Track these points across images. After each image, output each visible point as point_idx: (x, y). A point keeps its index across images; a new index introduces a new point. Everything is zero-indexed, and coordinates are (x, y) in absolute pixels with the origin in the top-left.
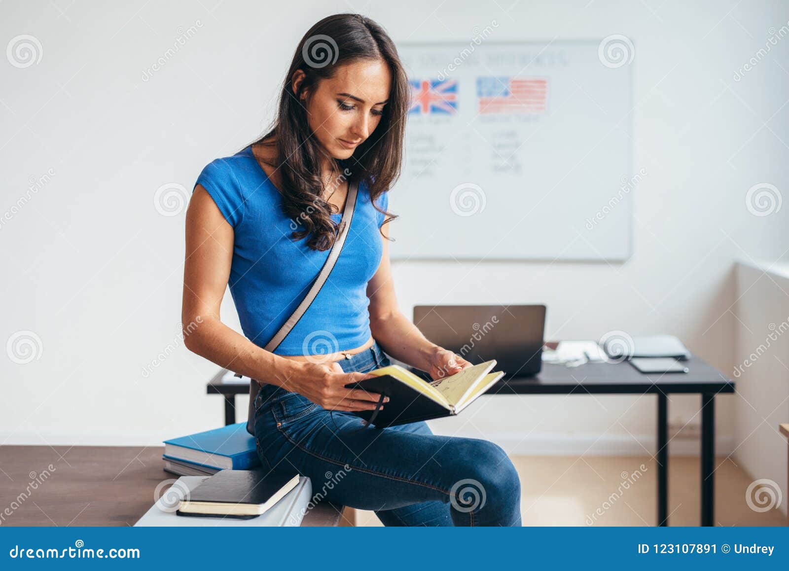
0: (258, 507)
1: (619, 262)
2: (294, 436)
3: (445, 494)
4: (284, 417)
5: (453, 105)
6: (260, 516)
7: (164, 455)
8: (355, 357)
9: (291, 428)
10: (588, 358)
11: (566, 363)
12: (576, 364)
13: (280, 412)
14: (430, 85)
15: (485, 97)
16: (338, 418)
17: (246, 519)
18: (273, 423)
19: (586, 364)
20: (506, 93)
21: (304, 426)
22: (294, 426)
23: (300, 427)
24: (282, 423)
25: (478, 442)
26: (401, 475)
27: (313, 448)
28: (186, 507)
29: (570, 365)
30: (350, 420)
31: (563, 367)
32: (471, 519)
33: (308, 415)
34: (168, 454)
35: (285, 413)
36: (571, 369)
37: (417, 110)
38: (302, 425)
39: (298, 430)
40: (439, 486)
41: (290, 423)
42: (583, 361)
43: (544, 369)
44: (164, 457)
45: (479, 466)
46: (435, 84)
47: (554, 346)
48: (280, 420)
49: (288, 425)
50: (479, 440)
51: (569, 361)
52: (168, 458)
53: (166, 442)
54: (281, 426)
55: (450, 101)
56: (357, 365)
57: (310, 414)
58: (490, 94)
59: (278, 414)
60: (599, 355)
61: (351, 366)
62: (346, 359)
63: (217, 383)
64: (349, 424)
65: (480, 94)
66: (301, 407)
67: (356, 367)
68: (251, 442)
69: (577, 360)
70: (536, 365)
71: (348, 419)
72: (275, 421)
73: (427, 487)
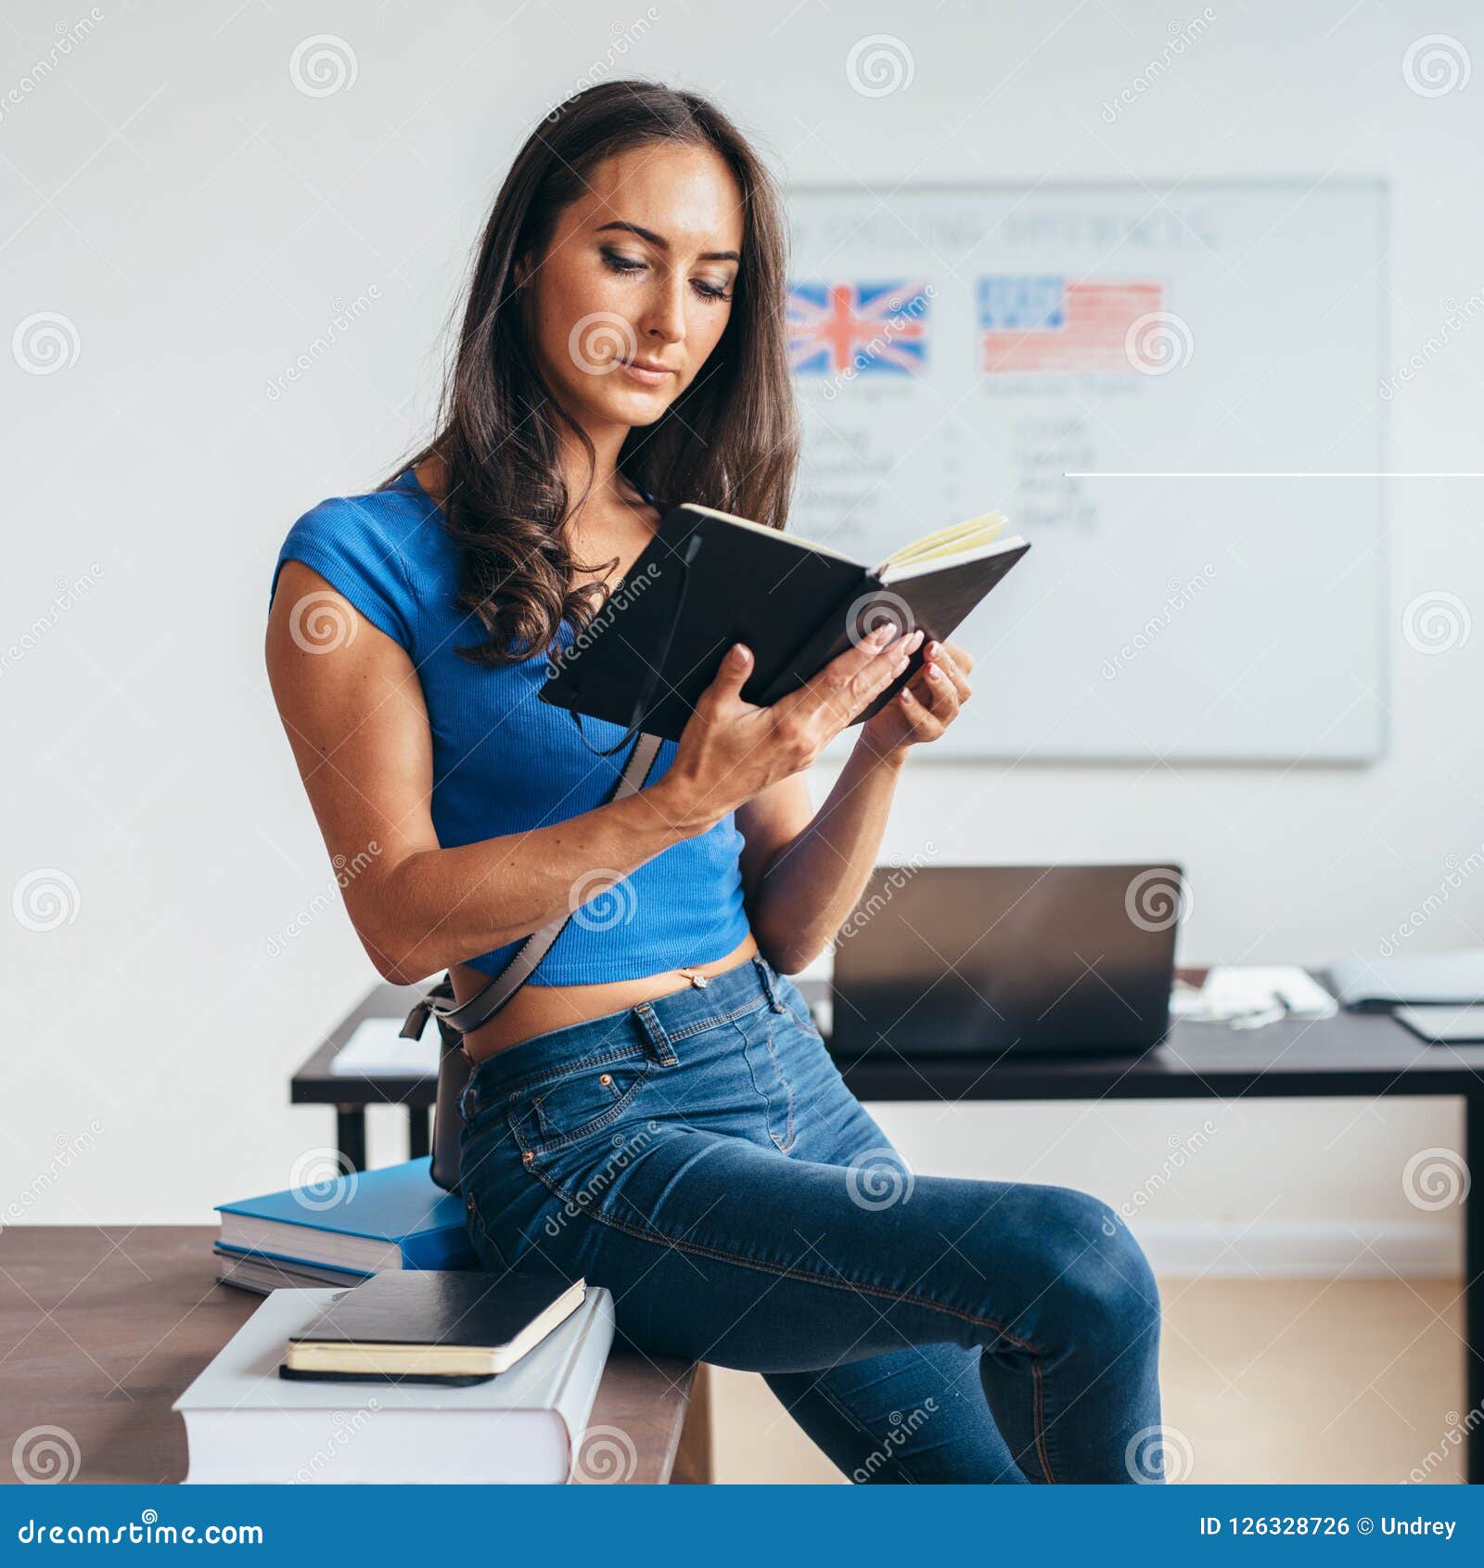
0: (493, 1353)
1: (1354, 765)
2: (569, 1183)
3: (970, 1324)
4: (544, 1139)
5: (915, 349)
6: (497, 1378)
7: (217, 1244)
8: (717, 981)
9: (561, 1163)
10: (1287, 1006)
11: (1230, 1020)
12: (1257, 1023)
13: (530, 1125)
14: (854, 300)
15: (999, 329)
16: (682, 1139)
17: (462, 1386)
18: (513, 1154)
19: (1279, 1022)
20: (1056, 320)
21: (595, 1158)
22: (567, 1159)
23: (582, 1161)
24: (535, 1153)
25: (1051, 1193)
26: (856, 1274)
27: (621, 1212)
28: (304, 1358)
29: (1238, 1025)
30: (715, 1141)
31: (1224, 1029)
32: (1036, 1391)
33: (602, 1132)
34: (225, 1240)
35: (544, 1127)
36: (1245, 1034)
37: (818, 364)
38: (588, 1157)
39: (579, 1168)
40: (953, 1303)
41: (558, 1152)
42: (1276, 1015)
43: (1175, 1031)
44: (217, 1248)
45: (1058, 1250)
46: (867, 295)
47: (1197, 978)
48: (532, 1144)
49: (552, 1158)
50: (1054, 1188)
51: (1238, 1016)
52: (227, 1251)
53: (222, 1210)
54: (534, 1160)
55: (911, 338)
56: (723, 1003)
57: (608, 1129)
58: (1011, 321)
59: (526, 1130)
60: (1312, 999)
61: (708, 1005)
62: (695, 986)
63: (316, 1073)
64: (712, 1152)
65: (986, 320)
66: (585, 1112)
67: (722, 1007)
68: (442, 1209)
69: (1257, 1013)
70: (1156, 1022)
71: (709, 1140)
72: (518, 1149)
73: (923, 1305)
